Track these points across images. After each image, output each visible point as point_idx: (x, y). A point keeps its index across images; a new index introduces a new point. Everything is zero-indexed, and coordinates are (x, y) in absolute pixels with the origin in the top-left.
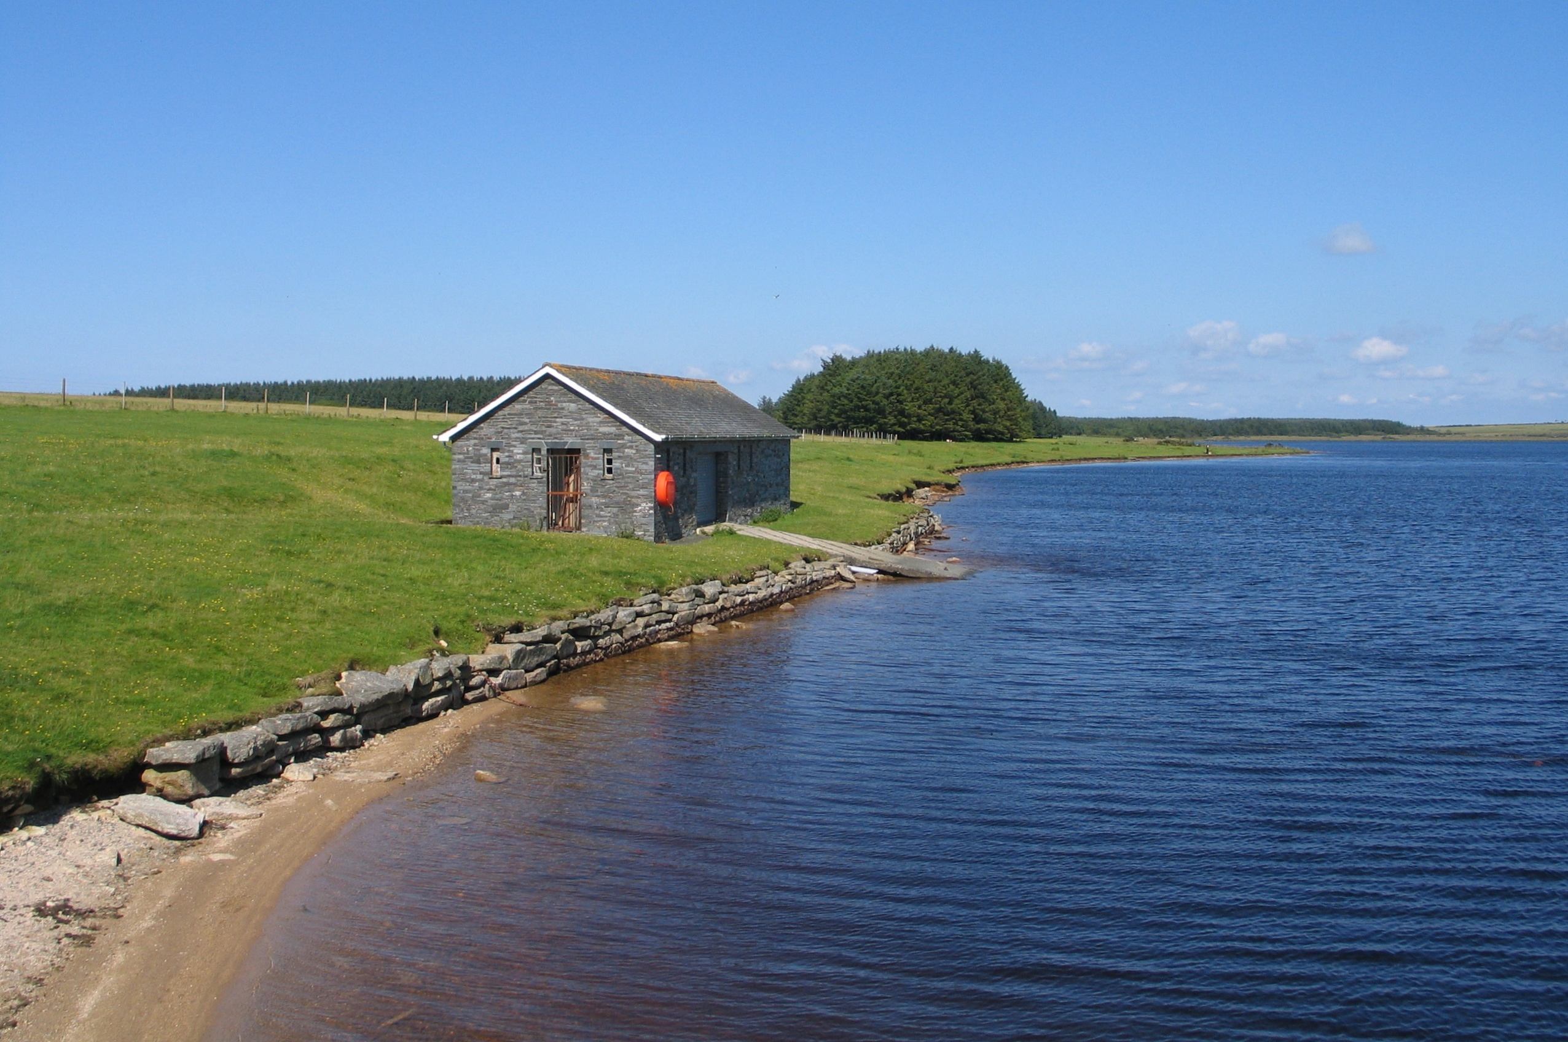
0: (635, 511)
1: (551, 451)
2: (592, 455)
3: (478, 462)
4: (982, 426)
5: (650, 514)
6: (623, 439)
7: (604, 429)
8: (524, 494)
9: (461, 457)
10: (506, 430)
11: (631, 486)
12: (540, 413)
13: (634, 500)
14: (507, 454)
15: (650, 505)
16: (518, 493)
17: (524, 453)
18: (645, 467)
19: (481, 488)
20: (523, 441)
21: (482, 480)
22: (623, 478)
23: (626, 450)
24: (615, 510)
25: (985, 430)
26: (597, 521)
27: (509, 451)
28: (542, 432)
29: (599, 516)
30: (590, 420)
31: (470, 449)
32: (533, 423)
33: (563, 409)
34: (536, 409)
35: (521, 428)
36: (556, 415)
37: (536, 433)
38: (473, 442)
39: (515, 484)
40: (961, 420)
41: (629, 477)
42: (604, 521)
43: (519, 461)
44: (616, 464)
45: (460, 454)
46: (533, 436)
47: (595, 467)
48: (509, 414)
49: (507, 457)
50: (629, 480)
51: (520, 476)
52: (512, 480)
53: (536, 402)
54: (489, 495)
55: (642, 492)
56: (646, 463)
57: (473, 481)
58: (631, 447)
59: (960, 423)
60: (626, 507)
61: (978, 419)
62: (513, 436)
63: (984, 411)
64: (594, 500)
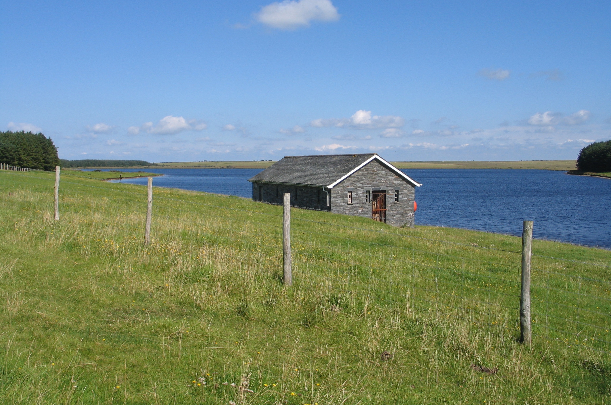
0: (407, 216)
1: (373, 192)
2: (391, 193)
3: (343, 198)
4: (47, 165)
5: (413, 217)
6: (403, 186)
7: (396, 182)
8: (362, 211)
9: (335, 195)
10: (355, 183)
11: (406, 206)
12: (370, 175)
13: (407, 212)
14: (355, 193)
15: (413, 213)
16: (360, 211)
17: (363, 193)
18: (411, 197)
19: (344, 209)
20: (362, 188)
21: (345, 206)
22: (403, 202)
23: (404, 191)
24: (399, 216)
25: (49, 166)
26: (392, 221)
27: (356, 192)
28: (370, 184)
29: (393, 219)
30: (390, 178)
31: (339, 191)
32: (367, 180)
33: (379, 173)
34: (368, 173)
35: (361, 182)
36: (376, 176)
37: (368, 184)
38: (340, 188)
39: (359, 207)
40: (40, 162)
41: (405, 202)
42: (395, 221)
43: (361, 196)
44: (400, 197)
45: (334, 194)
46: (367, 185)
47: (392, 198)
48: (357, 176)
49: (355, 195)
50: (405, 203)
51: (361, 203)
52: (358, 205)
53: (368, 171)
54: (347, 212)
55: (410, 208)
56: (411, 196)
57: (340, 206)
58: (406, 189)
59: (40, 164)
60: (404, 214)
61: (46, 162)
62: (358, 185)
63: (48, 158)
64: (392, 212)
